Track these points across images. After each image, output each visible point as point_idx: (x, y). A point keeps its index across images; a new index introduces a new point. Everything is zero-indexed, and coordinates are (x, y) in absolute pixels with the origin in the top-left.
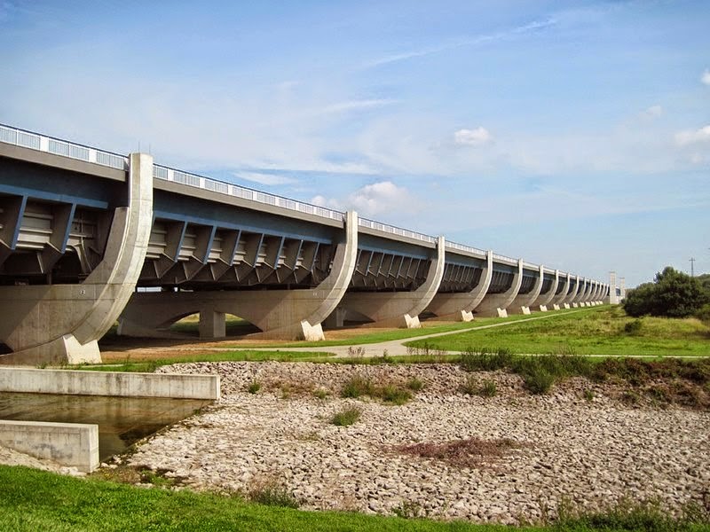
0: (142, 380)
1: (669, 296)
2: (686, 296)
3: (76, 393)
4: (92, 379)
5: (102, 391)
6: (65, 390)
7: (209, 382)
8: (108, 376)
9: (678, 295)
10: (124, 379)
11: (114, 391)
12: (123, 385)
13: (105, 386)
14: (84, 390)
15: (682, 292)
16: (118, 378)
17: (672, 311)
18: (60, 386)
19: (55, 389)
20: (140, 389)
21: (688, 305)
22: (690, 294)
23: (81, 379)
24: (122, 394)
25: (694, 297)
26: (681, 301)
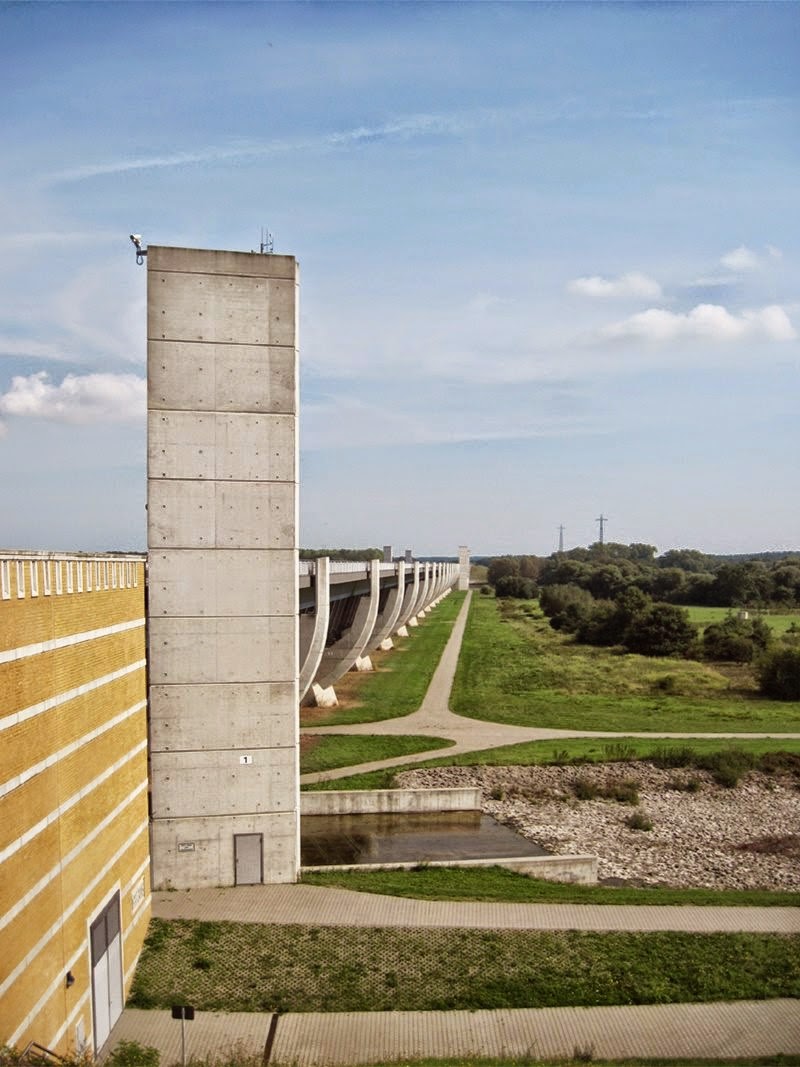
0: (411, 796)
1: (653, 629)
2: (672, 629)
3: (348, 812)
4: (363, 798)
5: (374, 809)
6: (336, 810)
7: (474, 795)
8: (380, 795)
9: (663, 628)
10: (394, 797)
11: (385, 808)
12: (393, 802)
13: (376, 804)
14: (355, 808)
15: (667, 625)
16: (390, 797)
17: (657, 647)
18: (331, 807)
19: (326, 810)
20: (410, 804)
21: (674, 640)
22: (676, 627)
23: (353, 800)
24: (393, 811)
25: (680, 630)
26: (666, 636)
